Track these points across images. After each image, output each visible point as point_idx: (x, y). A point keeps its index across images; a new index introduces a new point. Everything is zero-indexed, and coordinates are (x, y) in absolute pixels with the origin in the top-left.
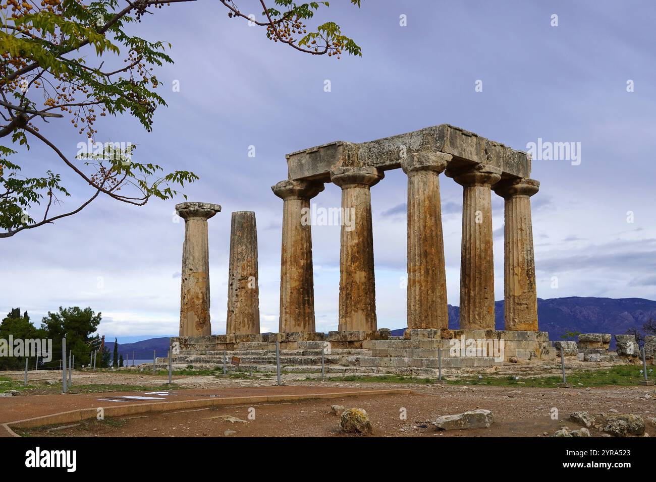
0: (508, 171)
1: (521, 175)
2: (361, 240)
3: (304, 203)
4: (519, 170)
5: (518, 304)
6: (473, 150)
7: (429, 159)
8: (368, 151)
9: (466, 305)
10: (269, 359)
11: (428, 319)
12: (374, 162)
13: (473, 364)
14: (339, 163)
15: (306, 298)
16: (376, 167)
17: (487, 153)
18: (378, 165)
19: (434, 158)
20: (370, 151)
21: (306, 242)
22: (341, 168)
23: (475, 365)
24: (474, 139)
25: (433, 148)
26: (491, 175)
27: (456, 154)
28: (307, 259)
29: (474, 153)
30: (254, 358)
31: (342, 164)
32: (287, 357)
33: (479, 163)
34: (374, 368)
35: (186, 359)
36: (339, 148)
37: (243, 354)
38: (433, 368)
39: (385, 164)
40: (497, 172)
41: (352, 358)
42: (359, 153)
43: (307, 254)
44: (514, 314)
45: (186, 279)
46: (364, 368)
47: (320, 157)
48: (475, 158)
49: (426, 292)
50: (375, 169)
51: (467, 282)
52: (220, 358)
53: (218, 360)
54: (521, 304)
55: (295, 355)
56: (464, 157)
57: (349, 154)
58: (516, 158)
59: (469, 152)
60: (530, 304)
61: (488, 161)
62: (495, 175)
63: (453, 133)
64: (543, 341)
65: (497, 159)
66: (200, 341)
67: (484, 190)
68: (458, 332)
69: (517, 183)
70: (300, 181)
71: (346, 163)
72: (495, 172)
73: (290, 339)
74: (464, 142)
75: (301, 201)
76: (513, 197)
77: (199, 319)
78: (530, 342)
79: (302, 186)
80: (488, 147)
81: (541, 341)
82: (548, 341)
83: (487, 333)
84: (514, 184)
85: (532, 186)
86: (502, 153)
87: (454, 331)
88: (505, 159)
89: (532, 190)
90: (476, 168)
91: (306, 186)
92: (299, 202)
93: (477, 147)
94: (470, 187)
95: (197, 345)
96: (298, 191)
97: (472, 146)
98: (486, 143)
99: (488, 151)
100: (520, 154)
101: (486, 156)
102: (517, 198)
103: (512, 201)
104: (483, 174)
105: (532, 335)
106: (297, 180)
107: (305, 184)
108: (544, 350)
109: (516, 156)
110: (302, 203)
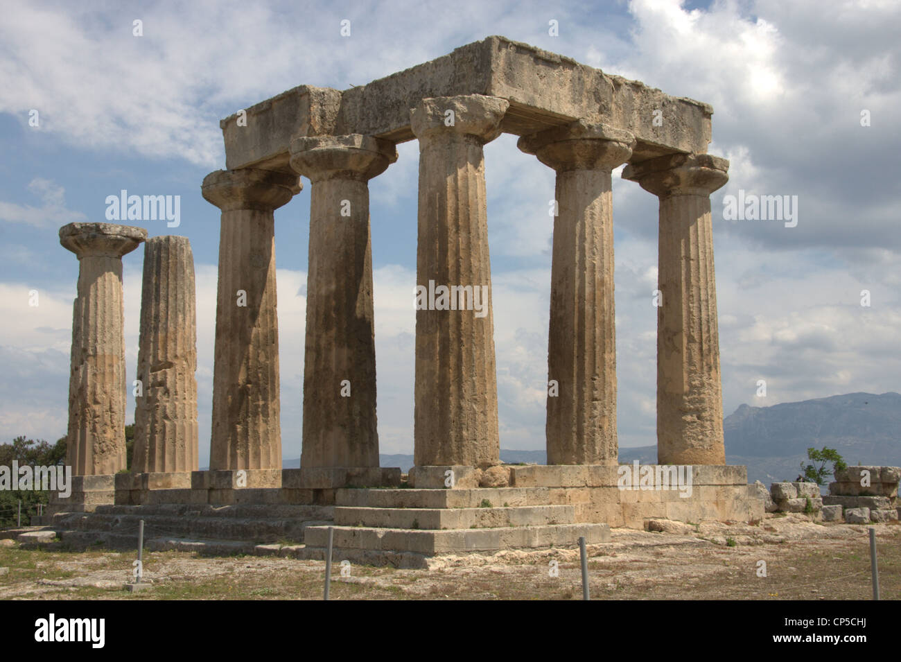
0: (650, 138)
2: (342, 283)
6: (565, 91)
12: (371, 126)
14: (303, 130)
15: (261, 403)
16: (373, 136)
17: (598, 100)
18: (376, 133)
20: (364, 104)
23: (536, 543)
24: (569, 73)
25: (472, 89)
26: (605, 144)
27: (520, 99)
28: (262, 327)
29: (565, 99)
31: (306, 130)
33: (578, 121)
36: (303, 98)
40: (619, 138)
43: (262, 316)
45: (77, 369)
47: (273, 121)
48: (567, 110)
56: (539, 106)
57: (323, 111)
58: (672, 111)
59: (554, 96)
60: (704, 410)
61: (602, 115)
62: (615, 144)
63: (512, 56)
64: (734, 485)
65: (624, 112)
66: (97, 484)
67: (593, 177)
68: (519, 470)
69: (680, 165)
70: (244, 172)
71: (314, 130)
72: (616, 138)
73: (222, 484)
74: (541, 78)
75: (252, 211)
76: (673, 193)
77: (100, 444)
78: (701, 487)
79: (249, 181)
80: (602, 87)
81: (728, 485)
82: (745, 485)
83: (595, 472)
84: (673, 168)
85: (710, 169)
86: (638, 101)
87: (511, 469)
88: (644, 112)
89: (713, 178)
90: (574, 130)
91: (258, 181)
92: (248, 213)
93: (573, 86)
94: (566, 171)
95: (90, 492)
96: (241, 192)
97: (562, 84)
98: (596, 79)
99: (603, 96)
100: (684, 105)
101: (598, 106)
102: (681, 194)
103: (671, 201)
104: (588, 142)
105: (706, 474)
106: (239, 170)
107: (255, 177)
108: (737, 503)
109: (674, 108)
110: (253, 215)
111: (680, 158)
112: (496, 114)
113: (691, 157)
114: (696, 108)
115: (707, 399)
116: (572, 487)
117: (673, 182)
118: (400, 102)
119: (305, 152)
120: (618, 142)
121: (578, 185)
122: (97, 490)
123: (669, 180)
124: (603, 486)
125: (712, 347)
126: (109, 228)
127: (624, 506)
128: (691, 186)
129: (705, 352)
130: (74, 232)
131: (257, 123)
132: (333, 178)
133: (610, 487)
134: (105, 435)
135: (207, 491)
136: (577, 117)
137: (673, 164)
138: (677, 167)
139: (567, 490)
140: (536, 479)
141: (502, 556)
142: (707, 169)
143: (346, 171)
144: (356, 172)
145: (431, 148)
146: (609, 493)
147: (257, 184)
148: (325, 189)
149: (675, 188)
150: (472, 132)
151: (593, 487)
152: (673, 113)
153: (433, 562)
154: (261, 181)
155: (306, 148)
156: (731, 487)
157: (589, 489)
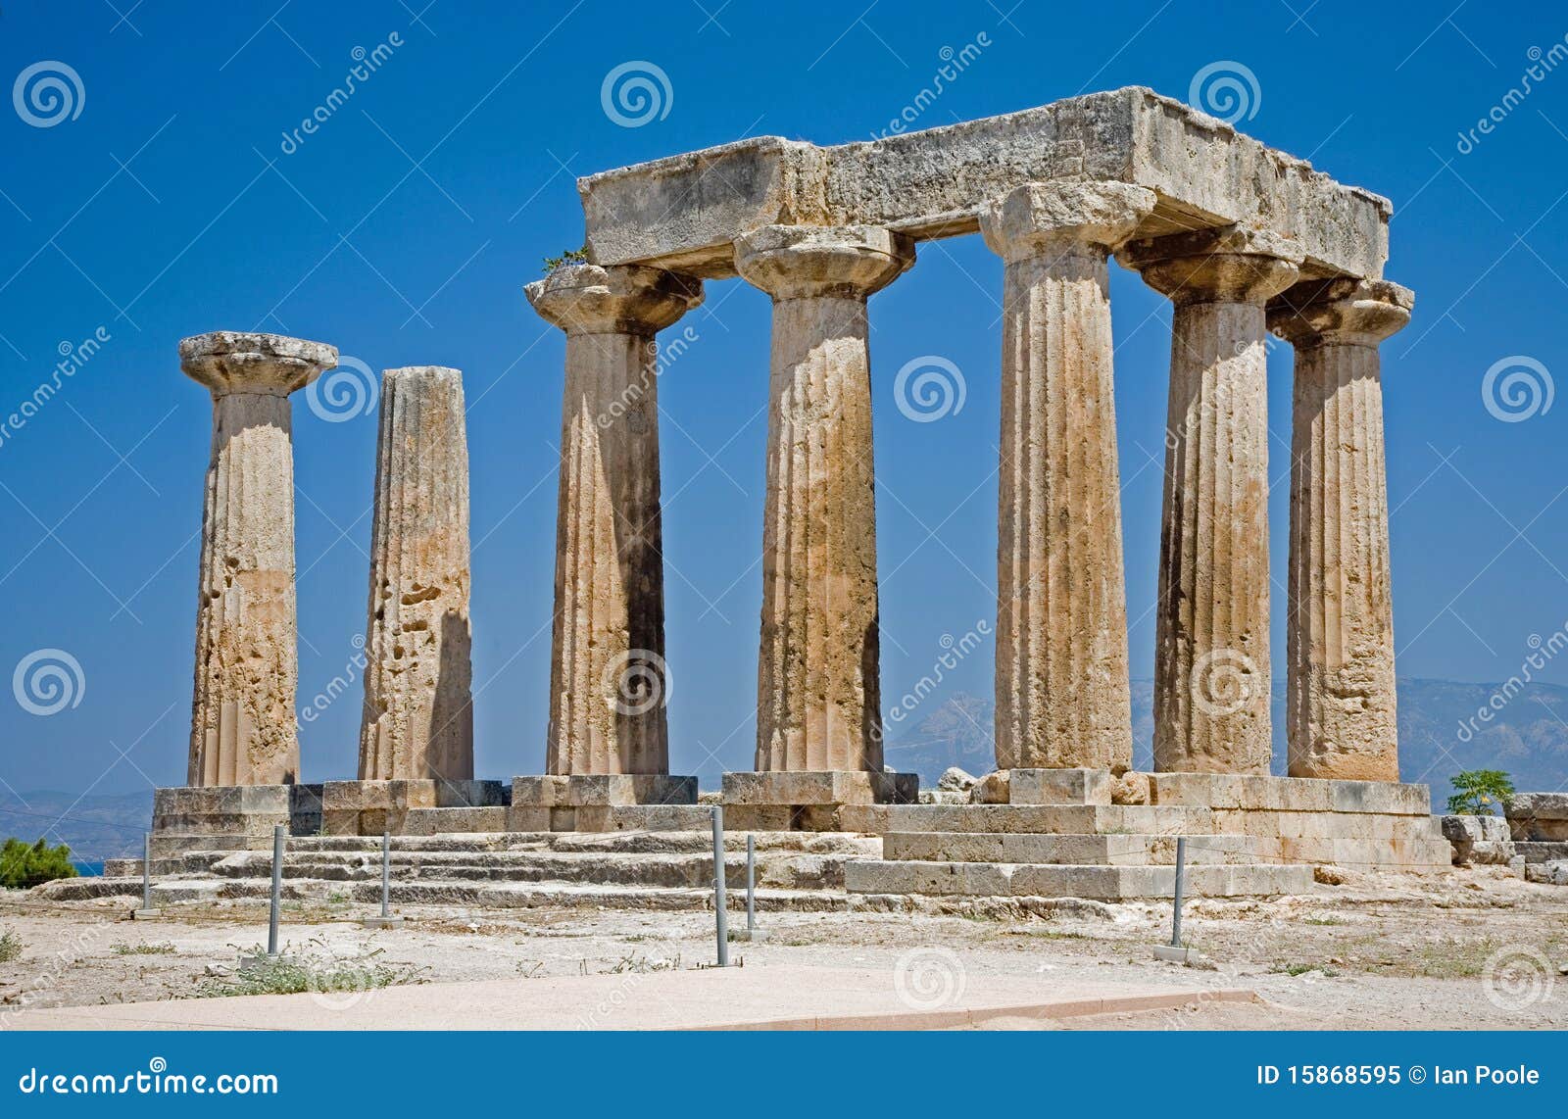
0: (1319, 255)
1: (1356, 270)
3: (637, 343)
4: (1349, 252)
5: (1335, 692)
6: (1219, 177)
7: (1081, 202)
8: (864, 174)
9: (1179, 691)
10: (515, 862)
11: (1070, 737)
12: (885, 213)
13: (1224, 887)
14: (769, 211)
16: (890, 230)
17: (1259, 191)
18: (897, 224)
19: (1099, 203)
20: (870, 175)
21: (645, 477)
22: (775, 227)
24: (1224, 147)
25: (1092, 169)
26: (1270, 264)
27: (1169, 191)
28: (645, 533)
29: (1220, 191)
30: (463, 862)
31: (776, 213)
32: (578, 857)
33: (1234, 225)
34: (893, 897)
35: (217, 865)
37: (424, 848)
38: (1104, 900)
39: (921, 219)
40: (1289, 255)
41: (809, 864)
42: (834, 179)
43: (646, 516)
44: (1322, 726)
45: (216, 595)
46: (860, 896)
47: (701, 190)
48: (1222, 207)
49: (1062, 646)
50: (886, 233)
51: (1183, 618)
52: (340, 860)
53: (333, 866)
54: (1342, 694)
55: (607, 849)
56: (1189, 201)
57: (799, 181)
58: (1343, 210)
59: (1207, 185)
60: (1374, 692)
61: (1263, 216)
62: (1283, 263)
63: (1158, 120)
64: (1415, 815)
65: (1288, 211)
66: (263, 801)
67: (1243, 315)
68: (1162, 780)
69: (1345, 296)
70: (625, 271)
71: (789, 213)
72: (1286, 254)
73: (586, 797)
74: (1192, 154)
75: (628, 337)
76: (1326, 340)
77: (261, 729)
78: (1375, 817)
79: (635, 287)
80: (1263, 172)
81: (1408, 815)
82: (1427, 816)
83: (1250, 786)
84: (1334, 301)
85: (1391, 306)
86: (1304, 194)
87: (1151, 778)
88: (1311, 212)
89: (1393, 319)
90: (1225, 240)
91: (648, 287)
92: (621, 340)
93: (1230, 169)
94: (1200, 302)
95: (254, 815)
96: (617, 304)
97: (1216, 166)
98: (1257, 157)
99: (1264, 185)
100: (1357, 200)
101: (1258, 201)
102: (1339, 344)
103: (1321, 353)
104: (1245, 260)
105: (1381, 795)
106: (616, 267)
107: (644, 281)
108: (1419, 845)
109: (1346, 205)
110: (631, 344)
111: (1347, 285)
112: (1139, 213)
113: (1364, 285)
114: (1371, 205)
115: (1377, 677)
116: (1223, 809)
117: (1329, 324)
118: (944, 177)
119: (782, 251)
120: (1287, 261)
121: (1220, 327)
122: (264, 812)
123: (1320, 322)
124: (1259, 810)
125: (1384, 593)
126: (284, 345)
127: (1285, 842)
128: (1357, 330)
129: (1376, 601)
130: (222, 350)
131: (664, 191)
132: (822, 295)
133: (1268, 810)
134: (270, 715)
135: (547, 811)
136: (1235, 219)
137: (1334, 295)
138: (1339, 299)
139: (1217, 813)
140: (1181, 794)
141: (1196, 908)
142: (1386, 305)
143: (843, 284)
144: (857, 287)
145: (1035, 262)
146: (1265, 820)
147: (647, 291)
148: (808, 312)
149: (1329, 332)
150: (1100, 240)
151: (1249, 810)
152: (1344, 214)
153: (1119, 913)
154: (653, 288)
155: (785, 245)
156: (1410, 818)
157: (1242, 813)
